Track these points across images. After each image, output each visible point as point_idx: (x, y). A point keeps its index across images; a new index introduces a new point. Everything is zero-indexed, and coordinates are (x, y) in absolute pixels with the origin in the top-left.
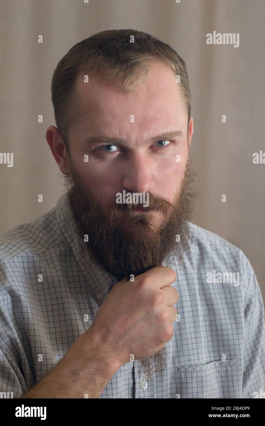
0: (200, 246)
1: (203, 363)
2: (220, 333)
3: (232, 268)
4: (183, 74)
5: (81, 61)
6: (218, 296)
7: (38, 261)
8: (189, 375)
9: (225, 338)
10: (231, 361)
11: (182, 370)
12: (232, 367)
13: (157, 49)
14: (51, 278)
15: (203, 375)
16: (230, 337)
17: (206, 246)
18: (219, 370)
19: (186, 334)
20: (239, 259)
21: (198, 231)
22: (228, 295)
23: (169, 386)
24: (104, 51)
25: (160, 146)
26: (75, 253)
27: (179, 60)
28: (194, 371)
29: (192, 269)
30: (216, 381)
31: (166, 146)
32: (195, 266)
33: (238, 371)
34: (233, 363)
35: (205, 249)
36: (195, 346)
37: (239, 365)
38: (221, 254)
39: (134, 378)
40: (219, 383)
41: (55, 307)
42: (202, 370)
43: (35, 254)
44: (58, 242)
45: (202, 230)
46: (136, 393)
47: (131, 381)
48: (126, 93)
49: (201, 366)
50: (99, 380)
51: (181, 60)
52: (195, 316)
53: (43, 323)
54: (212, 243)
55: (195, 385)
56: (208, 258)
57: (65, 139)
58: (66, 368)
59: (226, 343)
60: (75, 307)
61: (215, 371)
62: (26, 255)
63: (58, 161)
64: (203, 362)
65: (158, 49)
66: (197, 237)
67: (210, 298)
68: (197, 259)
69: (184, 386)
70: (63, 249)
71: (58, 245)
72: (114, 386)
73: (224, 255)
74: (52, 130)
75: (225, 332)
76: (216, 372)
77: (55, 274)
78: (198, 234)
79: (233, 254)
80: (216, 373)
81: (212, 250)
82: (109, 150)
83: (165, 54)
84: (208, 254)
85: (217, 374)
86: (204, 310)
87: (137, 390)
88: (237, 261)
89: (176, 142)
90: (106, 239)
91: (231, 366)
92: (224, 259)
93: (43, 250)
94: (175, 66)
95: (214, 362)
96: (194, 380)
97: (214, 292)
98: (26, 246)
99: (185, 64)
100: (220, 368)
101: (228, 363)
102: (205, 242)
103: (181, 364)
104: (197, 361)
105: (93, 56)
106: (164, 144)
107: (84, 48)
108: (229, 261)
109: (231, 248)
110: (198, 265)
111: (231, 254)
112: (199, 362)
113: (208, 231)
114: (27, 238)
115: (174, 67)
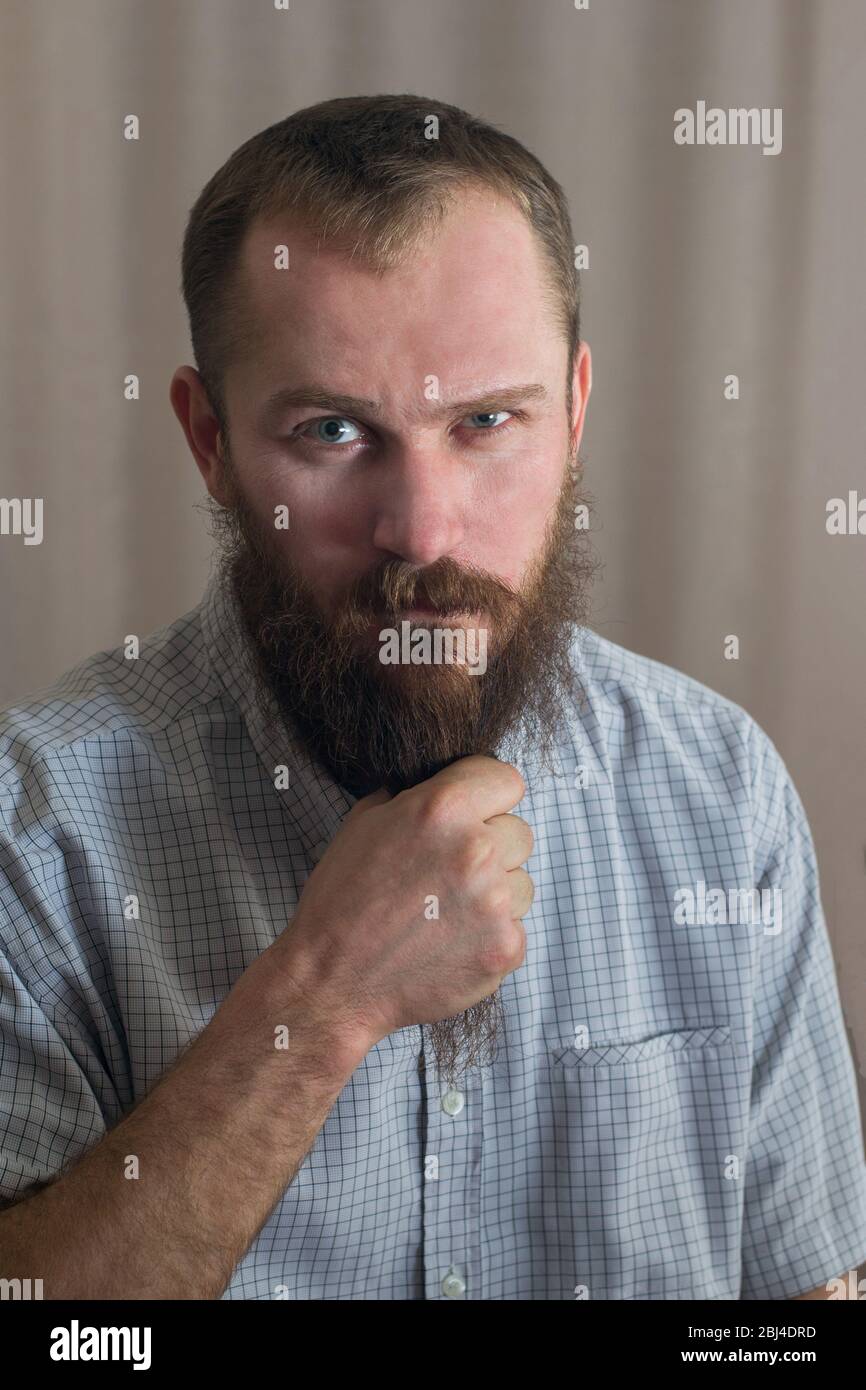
0: (627, 705)
1: (631, 1040)
2: (682, 952)
3: (720, 766)
4: (554, 223)
5: (257, 185)
6: (677, 848)
7: (145, 752)
8: (587, 1074)
9: (700, 965)
10: (717, 1032)
11: (568, 1060)
12: (721, 1049)
13: (477, 148)
14: (181, 800)
15: (628, 1076)
16: (714, 964)
17: (645, 705)
18: (682, 1056)
19: (580, 957)
20: (739, 742)
21: (624, 665)
22: (707, 845)
23: (531, 1107)
24: (322, 154)
25: (484, 427)
26: (251, 730)
27: (544, 182)
28: (603, 1063)
29: (601, 771)
30: (675, 1091)
31: (500, 425)
32: (609, 764)
33: (737, 1060)
34: (723, 1037)
35: (640, 714)
36: (605, 991)
37: (741, 1043)
38: (687, 728)
39: (423, 1084)
40: (683, 1096)
41: (193, 884)
42: (627, 1059)
43: (139, 734)
44: (204, 699)
45: (636, 661)
46: (429, 1125)
47: (415, 1093)
48: (382, 275)
49: (622, 1050)
50: (313, 1087)
51: (549, 181)
52: (608, 906)
53: (156, 930)
54: (663, 697)
55: (604, 1102)
56: (647, 739)
57: (217, 404)
58: (218, 1060)
59: (702, 980)
60: (250, 882)
61: (672, 1062)
62: (110, 737)
63: (204, 464)
64: (630, 1036)
65: (482, 151)
66: (618, 682)
67: (654, 855)
68: (617, 743)
69: (574, 1105)
70: (218, 717)
71: (206, 709)
72: (362, 1108)
73: (697, 731)
74: (185, 377)
75: (698, 950)
76: (676, 1065)
77: (191, 791)
78: (623, 672)
79: (723, 728)
80: (673, 1068)
81: (661, 716)
82: (336, 437)
83: (501, 163)
84: (648, 727)
85: (676, 1070)
86: (636, 889)
87: (432, 1119)
88: (733, 748)
89: (529, 416)
90: (330, 691)
91: (716, 1046)
92: (697, 741)
93: (165, 721)
94: (531, 198)
95: (668, 1037)
96: (603, 1089)
97: (667, 835)
98: (114, 710)
99: (562, 194)
100: (685, 1053)
101: (708, 1039)
102: (641, 693)
103: (566, 1044)
104: (611, 1035)
105: (289, 170)
106: (495, 420)
107: (268, 147)
108: (711, 745)
109: (717, 710)
110: (622, 759)
111: (718, 726)
112: (619, 1038)
113: (654, 664)
114: (121, 688)
115: (526, 203)
